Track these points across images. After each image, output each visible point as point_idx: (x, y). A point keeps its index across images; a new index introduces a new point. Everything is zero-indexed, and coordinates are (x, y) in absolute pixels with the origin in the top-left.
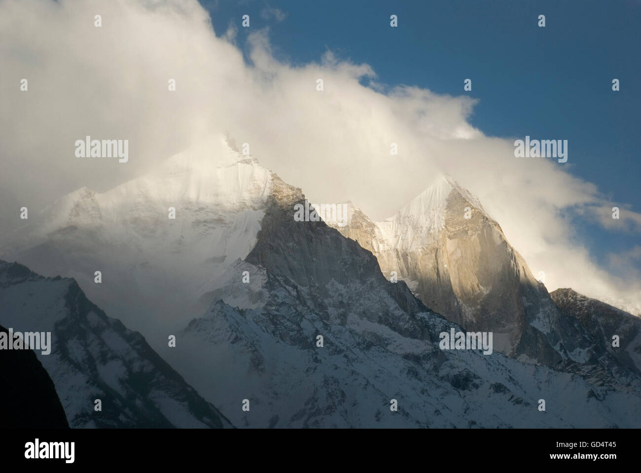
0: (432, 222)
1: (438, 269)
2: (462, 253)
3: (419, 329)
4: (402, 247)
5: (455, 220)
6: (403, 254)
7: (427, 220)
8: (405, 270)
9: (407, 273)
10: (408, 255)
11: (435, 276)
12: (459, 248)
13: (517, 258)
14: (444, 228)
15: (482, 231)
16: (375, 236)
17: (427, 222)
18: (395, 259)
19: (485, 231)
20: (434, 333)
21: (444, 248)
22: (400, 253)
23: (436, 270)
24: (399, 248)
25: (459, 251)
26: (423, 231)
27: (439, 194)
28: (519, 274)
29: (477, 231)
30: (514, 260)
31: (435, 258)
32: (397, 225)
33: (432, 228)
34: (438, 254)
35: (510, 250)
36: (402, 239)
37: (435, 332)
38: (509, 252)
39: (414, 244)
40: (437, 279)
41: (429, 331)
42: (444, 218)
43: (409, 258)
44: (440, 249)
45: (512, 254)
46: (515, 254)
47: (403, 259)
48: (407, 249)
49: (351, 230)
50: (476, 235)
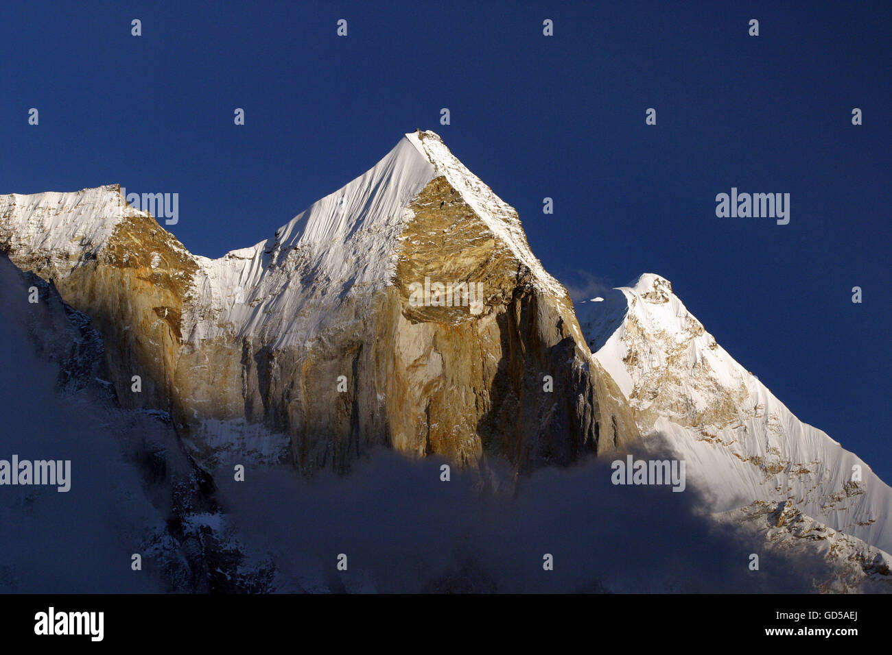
0: (360, 264)
1: (355, 403)
2: (444, 366)
3: (186, 564)
4: (263, 331)
5: (431, 266)
6: (259, 352)
7: (346, 260)
8: (258, 401)
9: (262, 408)
10: (272, 358)
11: (346, 425)
12: (436, 350)
13: (595, 388)
14: (390, 284)
15: (511, 307)
16: (190, 298)
17: (346, 266)
18: (236, 367)
19: (519, 304)
20: (229, 578)
21: (382, 343)
22: (251, 351)
23: (350, 407)
24: (252, 334)
25: (435, 357)
26: (329, 291)
27: (397, 187)
28: (597, 439)
29: (497, 304)
30: (587, 394)
31: (351, 371)
32: (261, 269)
33: (356, 282)
34: (363, 359)
35: (582, 363)
36: (264, 311)
37: (232, 575)
38: (578, 369)
39: (294, 327)
40: (351, 436)
41: (213, 572)
42: (395, 257)
43: (276, 366)
44: (369, 345)
45: (584, 377)
46: (595, 377)
47: (258, 368)
48: (273, 341)
49: (101, 268)
50: (494, 316)
